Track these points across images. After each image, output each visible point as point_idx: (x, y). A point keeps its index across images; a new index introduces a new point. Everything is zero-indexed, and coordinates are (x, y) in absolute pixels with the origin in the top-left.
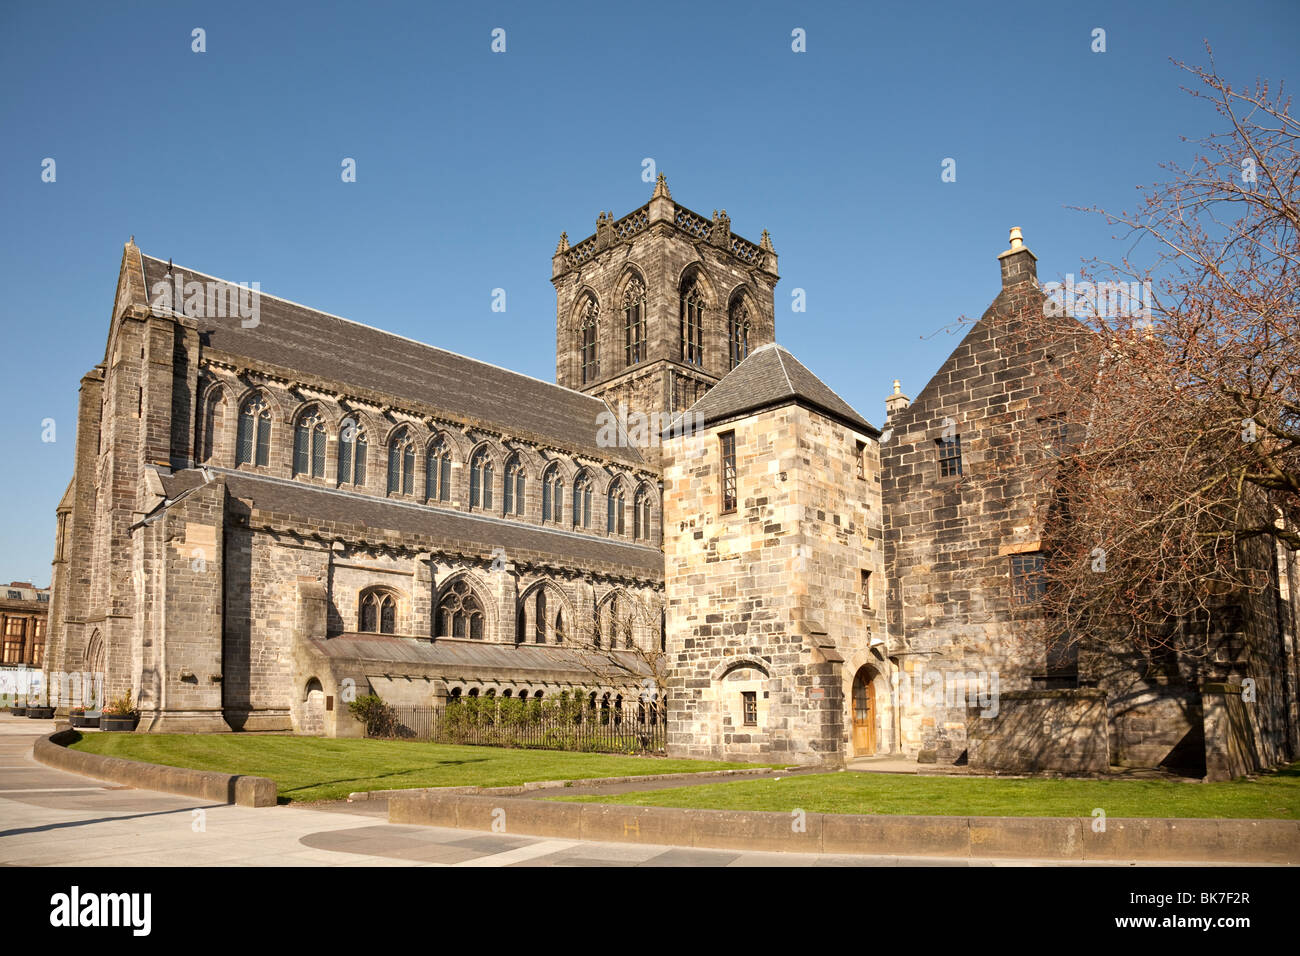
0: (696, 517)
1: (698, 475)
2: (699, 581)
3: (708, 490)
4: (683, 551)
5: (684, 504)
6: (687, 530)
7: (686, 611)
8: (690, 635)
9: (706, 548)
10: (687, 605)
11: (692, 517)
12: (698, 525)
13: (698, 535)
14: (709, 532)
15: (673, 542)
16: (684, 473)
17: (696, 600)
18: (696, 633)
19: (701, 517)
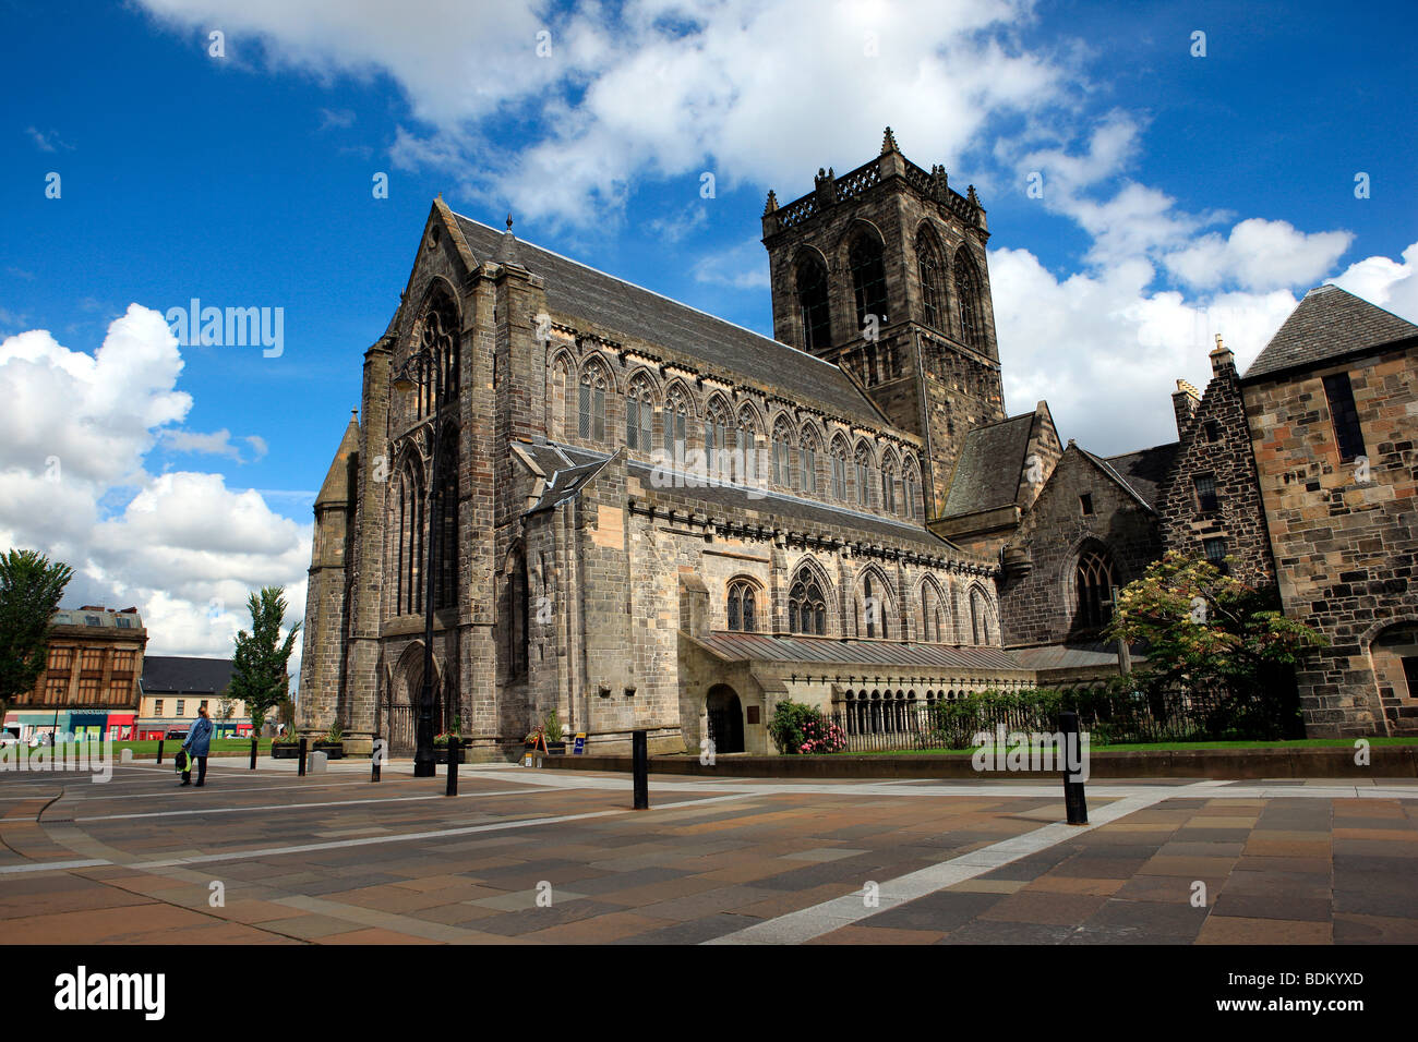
0: (1307, 467)
1: (1301, 422)
2: (1323, 538)
3: (1319, 438)
4: (1292, 505)
5: (1286, 454)
6: (1294, 482)
7: (1308, 572)
8: (1320, 597)
9: (1326, 499)
10: (1309, 565)
11: (1300, 467)
12: (1309, 476)
13: (1313, 487)
14: (1329, 482)
15: (1275, 497)
16: (1279, 421)
17: (1322, 558)
18: (1327, 594)
19: (1315, 467)
